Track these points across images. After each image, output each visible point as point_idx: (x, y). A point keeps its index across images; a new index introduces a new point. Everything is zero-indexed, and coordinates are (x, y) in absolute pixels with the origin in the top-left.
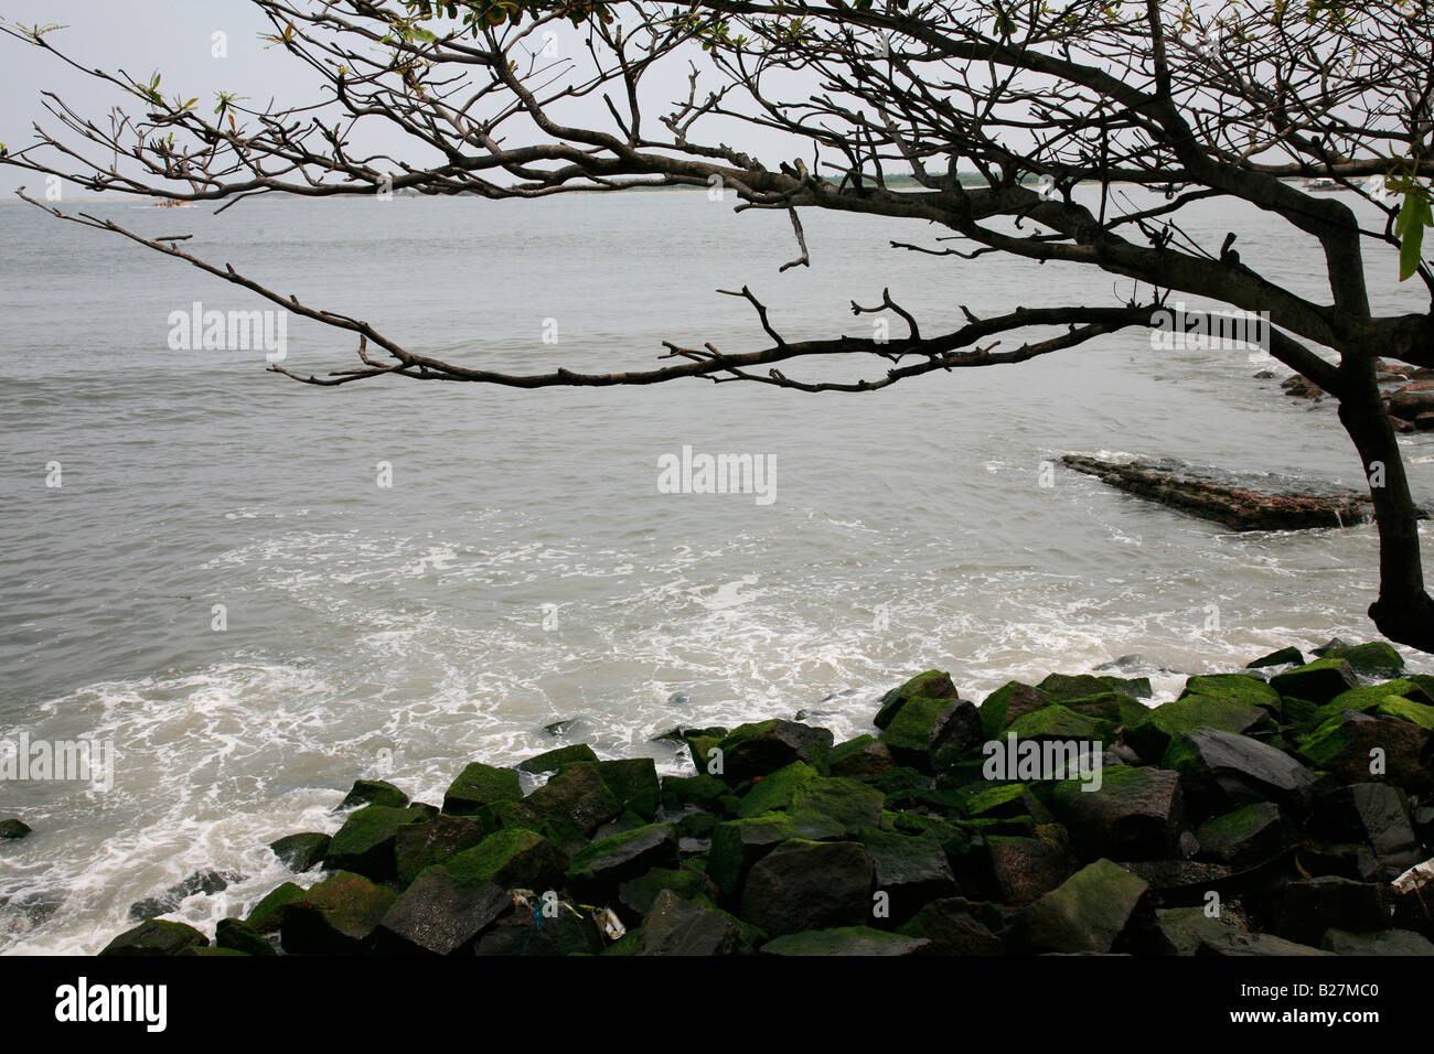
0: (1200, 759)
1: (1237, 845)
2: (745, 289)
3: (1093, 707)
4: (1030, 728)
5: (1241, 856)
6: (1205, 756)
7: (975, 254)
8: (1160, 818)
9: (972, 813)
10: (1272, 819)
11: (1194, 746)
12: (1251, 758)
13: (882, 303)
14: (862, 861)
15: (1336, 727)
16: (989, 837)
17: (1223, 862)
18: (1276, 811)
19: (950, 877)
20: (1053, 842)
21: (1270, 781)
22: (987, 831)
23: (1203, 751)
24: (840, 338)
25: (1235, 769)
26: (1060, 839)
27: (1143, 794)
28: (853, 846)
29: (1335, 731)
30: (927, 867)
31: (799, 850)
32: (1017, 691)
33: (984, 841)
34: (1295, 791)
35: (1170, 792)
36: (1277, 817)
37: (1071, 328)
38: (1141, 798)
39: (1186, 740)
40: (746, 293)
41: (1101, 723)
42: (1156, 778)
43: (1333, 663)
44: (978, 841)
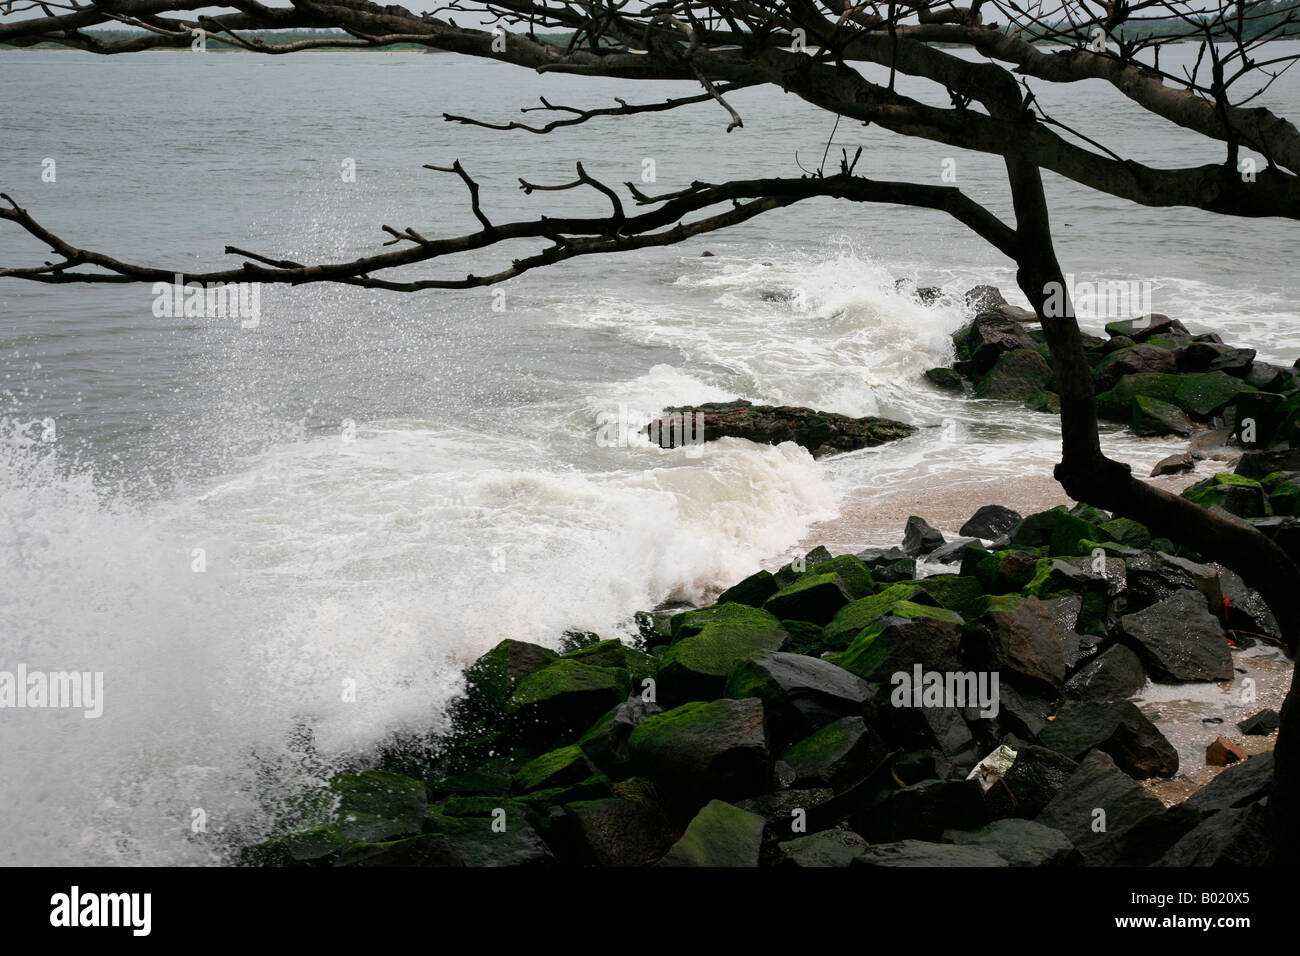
0: (773, 683)
1: (834, 764)
2: (457, 164)
3: (595, 657)
4: (543, 689)
5: (840, 776)
6: (777, 679)
7: (549, 128)
8: (759, 748)
9: (527, 787)
10: (861, 732)
11: (762, 672)
12: (817, 675)
13: (577, 178)
14: (448, 853)
15: (877, 635)
16: (571, 805)
17: (823, 785)
18: (862, 723)
19: (548, 852)
20: (639, 798)
21: (842, 696)
22: (560, 800)
23: (774, 673)
24: (540, 219)
25: (808, 688)
26: (646, 794)
27: (733, 727)
28: (434, 837)
29: (876, 639)
30: (522, 846)
31: (371, 854)
32: (514, 650)
33: (566, 811)
34: (866, 702)
35: (760, 719)
36: (865, 729)
37: (735, 203)
38: (732, 730)
39: (750, 667)
40: (457, 168)
41: (620, 671)
42: (740, 708)
43: (826, 578)
44: (558, 812)
